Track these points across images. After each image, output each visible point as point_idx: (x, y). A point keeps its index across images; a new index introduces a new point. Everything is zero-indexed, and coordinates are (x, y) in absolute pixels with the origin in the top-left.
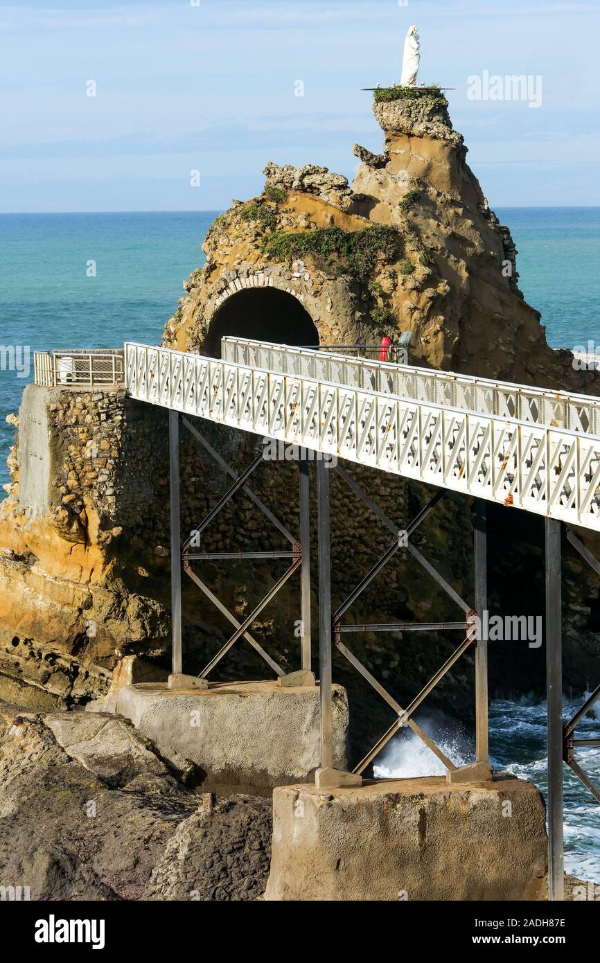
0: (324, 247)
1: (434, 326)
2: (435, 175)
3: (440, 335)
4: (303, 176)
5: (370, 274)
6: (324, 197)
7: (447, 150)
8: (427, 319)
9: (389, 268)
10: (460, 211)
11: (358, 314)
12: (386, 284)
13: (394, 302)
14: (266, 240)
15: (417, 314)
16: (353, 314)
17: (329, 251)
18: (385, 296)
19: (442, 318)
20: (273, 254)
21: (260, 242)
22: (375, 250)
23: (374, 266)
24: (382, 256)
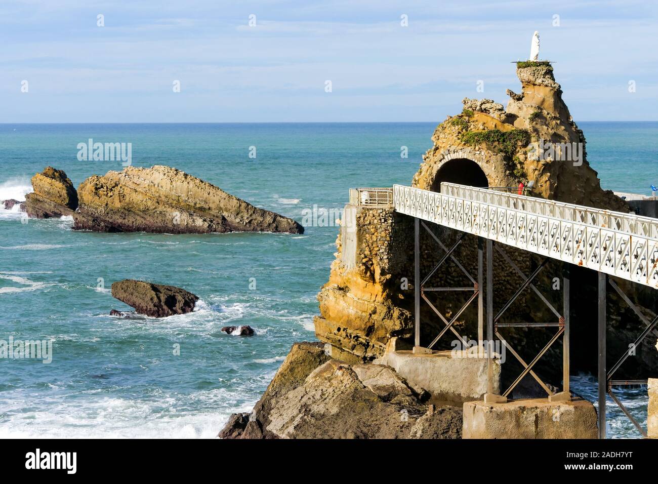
0: (491, 139)
1: (545, 177)
2: (546, 105)
3: (548, 183)
4: (482, 104)
5: (514, 152)
6: (491, 115)
7: (552, 92)
8: (542, 175)
9: (523, 150)
10: (558, 122)
11: (508, 172)
12: (522, 157)
13: (525, 166)
14: (463, 135)
15: (536, 172)
16: (505, 172)
17: (494, 141)
18: (521, 163)
19: (549, 174)
20: (467, 142)
21: (460, 136)
22: (516, 140)
23: (516, 148)
24: (520, 143)
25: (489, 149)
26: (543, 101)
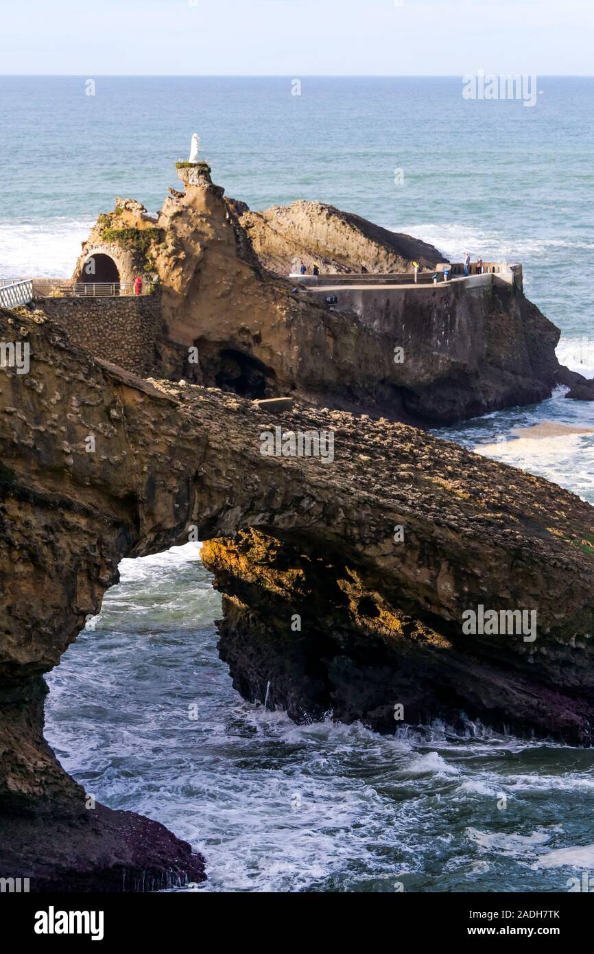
0: (125, 237)
1: (176, 273)
2: (198, 203)
3: (180, 277)
4: (126, 204)
5: (146, 249)
6: (134, 213)
7: (204, 192)
8: (173, 269)
9: (157, 246)
10: (204, 220)
11: (135, 267)
12: (154, 254)
13: (157, 262)
14: (105, 232)
15: (167, 267)
16: (132, 267)
17: (128, 239)
18: (152, 259)
19: (181, 269)
20: (105, 239)
21: (102, 233)
22: (150, 238)
23: (149, 245)
24: (153, 241)
25: (119, 246)
26: (195, 200)
